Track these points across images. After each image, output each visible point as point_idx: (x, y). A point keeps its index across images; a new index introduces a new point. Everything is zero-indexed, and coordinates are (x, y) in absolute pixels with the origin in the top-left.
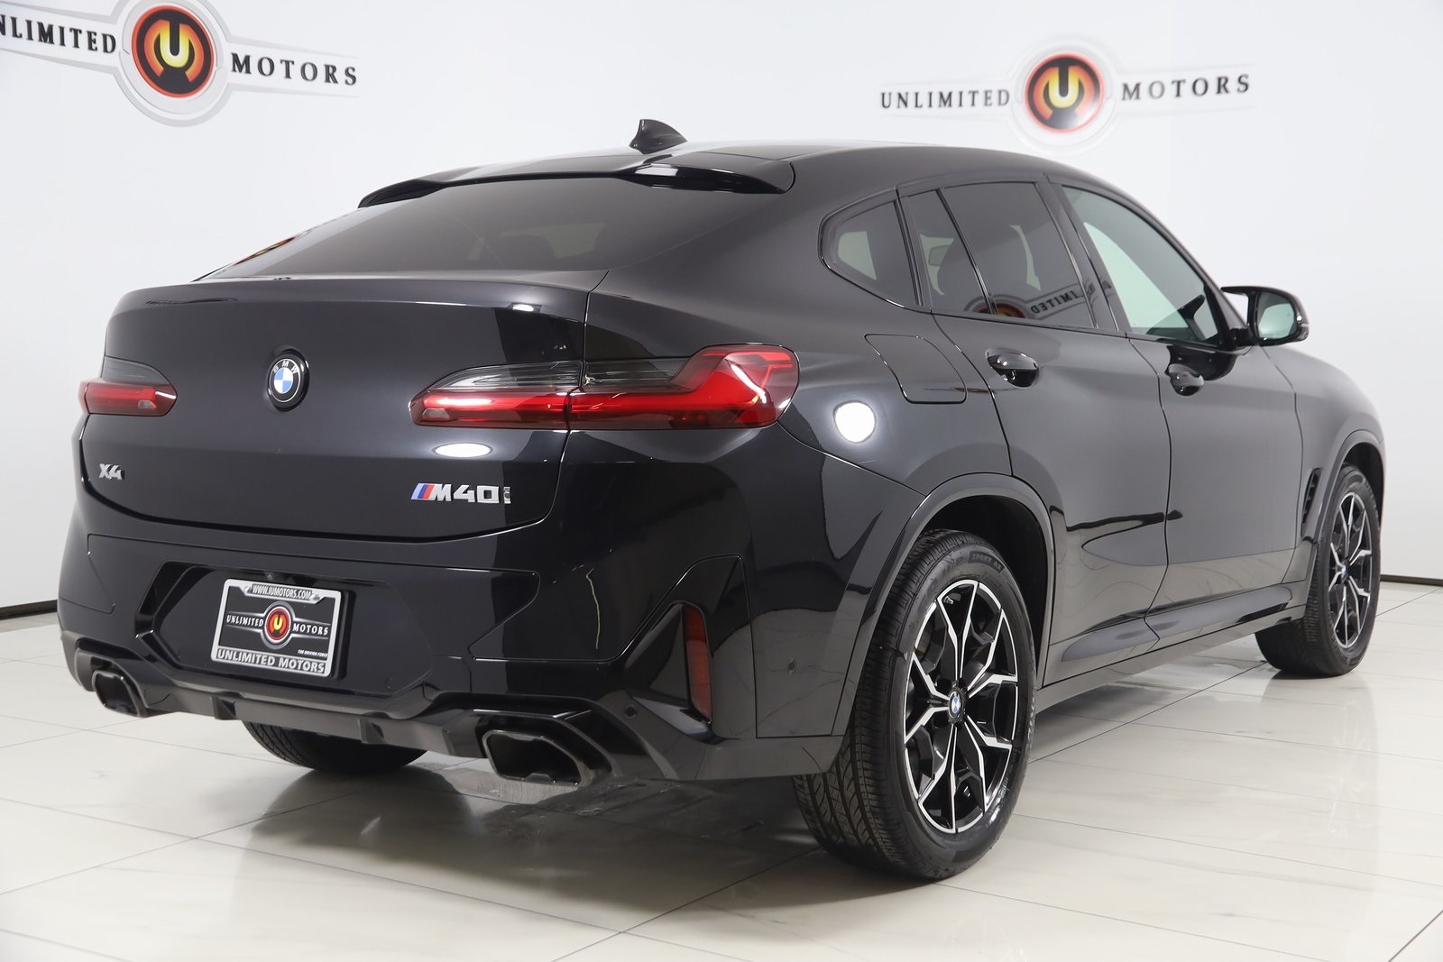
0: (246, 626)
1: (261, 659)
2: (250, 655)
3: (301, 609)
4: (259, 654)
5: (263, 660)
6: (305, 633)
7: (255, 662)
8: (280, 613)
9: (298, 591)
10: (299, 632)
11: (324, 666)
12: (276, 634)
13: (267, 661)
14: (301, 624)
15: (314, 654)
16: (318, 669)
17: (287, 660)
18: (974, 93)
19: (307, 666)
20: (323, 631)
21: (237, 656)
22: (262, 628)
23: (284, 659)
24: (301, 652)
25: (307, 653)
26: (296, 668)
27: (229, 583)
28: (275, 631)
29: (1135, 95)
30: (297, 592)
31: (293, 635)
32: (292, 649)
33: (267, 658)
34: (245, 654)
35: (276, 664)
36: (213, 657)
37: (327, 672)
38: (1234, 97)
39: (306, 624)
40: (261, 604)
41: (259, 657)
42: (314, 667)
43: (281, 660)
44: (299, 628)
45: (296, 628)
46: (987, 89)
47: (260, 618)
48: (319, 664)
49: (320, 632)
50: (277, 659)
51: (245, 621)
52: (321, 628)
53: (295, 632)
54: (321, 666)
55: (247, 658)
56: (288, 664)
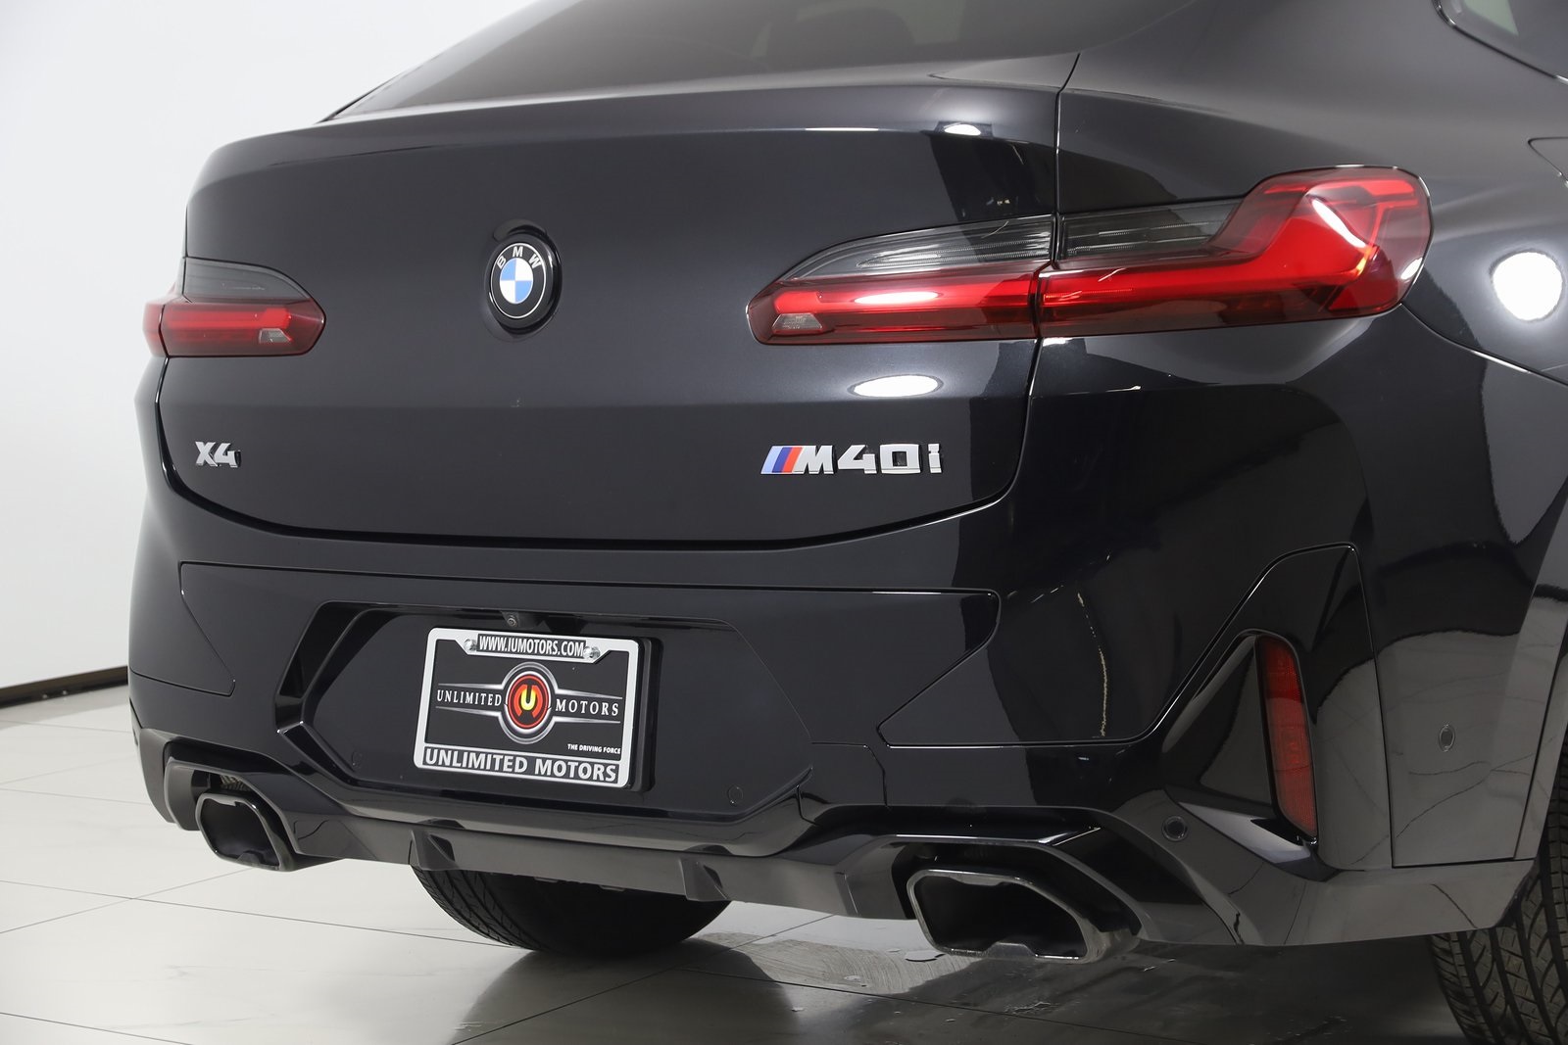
0: (472, 706)
1: (502, 761)
2: (482, 756)
3: (569, 674)
4: (498, 754)
5: (506, 763)
6: (577, 714)
7: (492, 769)
8: (530, 683)
9: (561, 642)
10: (567, 714)
11: (616, 771)
12: (527, 718)
13: (513, 767)
14: (569, 698)
15: (596, 749)
16: (605, 774)
17: (549, 762)
19: (585, 771)
20: (610, 710)
21: (460, 760)
22: (500, 709)
23: (544, 760)
24: (570, 747)
25: (584, 748)
26: (567, 776)
27: (436, 634)
28: (524, 713)
30: (559, 645)
31: (556, 719)
32: (557, 742)
33: (514, 761)
34: (473, 755)
35: (531, 770)
36: (418, 762)
37: (623, 780)
39: (579, 699)
40: (495, 668)
41: (498, 758)
42: (598, 772)
43: (539, 762)
44: (566, 706)
45: (561, 706)
47: (495, 692)
48: (606, 765)
49: (605, 711)
50: (532, 762)
51: (469, 699)
52: (606, 705)
53: (560, 714)
54: (611, 770)
55: (478, 761)
56: (550, 769)
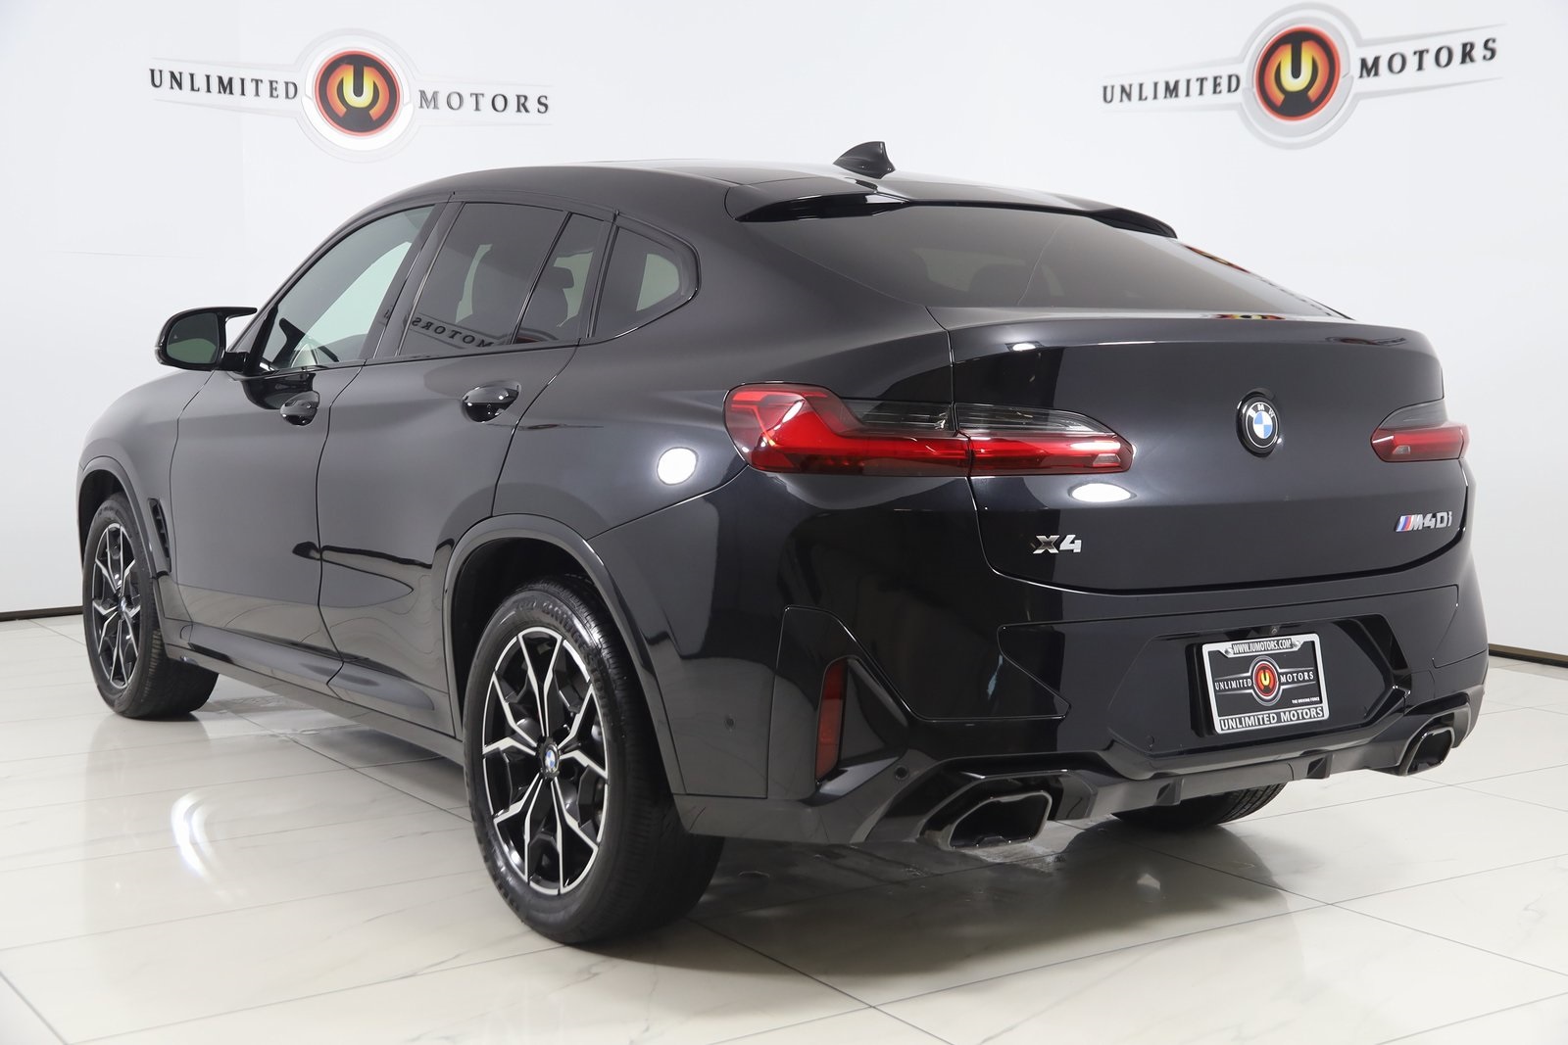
0: (1237, 689)
1: (1263, 719)
2: (1252, 718)
3: (1284, 659)
4: (1260, 714)
5: (1266, 719)
6: (1293, 682)
7: (1259, 724)
8: (1264, 668)
9: (1278, 641)
10: (1287, 683)
11: (1322, 710)
12: (1267, 690)
13: (1270, 720)
14: (1286, 674)
15: (1308, 700)
16: (1317, 713)
17: (1287, 713)
18: (1202, 80)
19: (1307, 714)
20: (1309, 676)
21: (1241, 723)
22: (1252, 687)
23: (1285, 713)
24: (1295, 702)
25: (1300, 701)
26: (1298, 719)
27: (1207, 649)
28: (1265, 686)
29: (1373, 73)
30: (1278, 644)
31: (1282, 687)
32: (1286, 701)
33: (1269, 717)
34: (1247, 719)
35: (1279, 720)
36: (1218, 730)
37: (1327, 715)
38: (1479, 66)
39: (1292, 673)
40: (1243, 663)
41: (1260, 717)
42: (1314, 713)
43: (1282, 714)
44: (1287, 678)
45: (1283, 679)
46: (1216, 75)
47: (1246, 678)
48: (1316, 708)
49: (1306, 678)
50: (1278, 715)
51: (1234, 686)
52: (1306, 674)
53: (1284, 684)
54: (1320, 711)
55: (1250, 722)
56: (1289, 717)
